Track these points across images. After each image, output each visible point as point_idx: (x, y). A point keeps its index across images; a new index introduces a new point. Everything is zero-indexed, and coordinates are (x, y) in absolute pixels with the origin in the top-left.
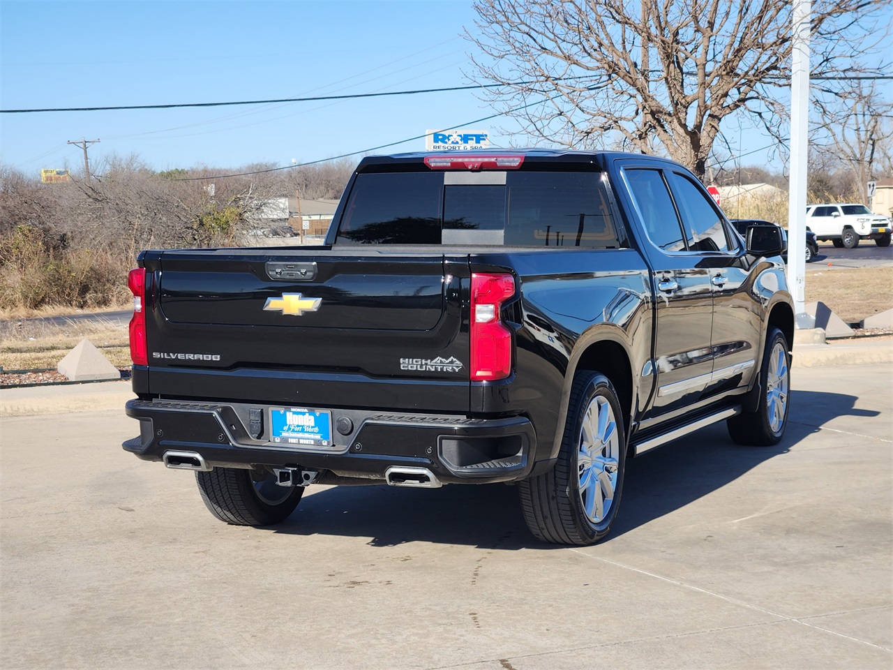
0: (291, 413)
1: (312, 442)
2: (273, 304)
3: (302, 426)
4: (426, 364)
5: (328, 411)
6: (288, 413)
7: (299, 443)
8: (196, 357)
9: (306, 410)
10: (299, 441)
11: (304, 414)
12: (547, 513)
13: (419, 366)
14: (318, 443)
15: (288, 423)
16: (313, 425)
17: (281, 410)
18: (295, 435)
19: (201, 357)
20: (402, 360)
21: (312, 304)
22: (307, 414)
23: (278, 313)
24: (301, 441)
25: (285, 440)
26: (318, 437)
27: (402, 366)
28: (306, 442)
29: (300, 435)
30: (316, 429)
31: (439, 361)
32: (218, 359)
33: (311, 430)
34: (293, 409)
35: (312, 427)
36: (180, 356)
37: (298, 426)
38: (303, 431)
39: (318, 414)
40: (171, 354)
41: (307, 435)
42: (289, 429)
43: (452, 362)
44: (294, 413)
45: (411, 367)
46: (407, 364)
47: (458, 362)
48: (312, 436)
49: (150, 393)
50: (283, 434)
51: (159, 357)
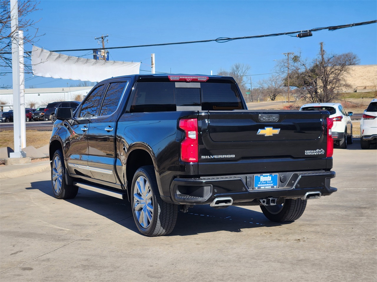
0: (262, 176)
1: (270, 187)
2: (261, 132)
5: (277, 174)
6: (261, 177)
7: (265, 188)
8: (223, 156)
9: (269, 174)
11: (267, 176)
12: (298, 209)
13: (311, 153)
14: (272, 187)
15: (261, 181)
16: (270, 180)
17: (259, 175)
18: (263, 185)
19: (226, 156)
20: (306, 151)
21: (277, 131)
22: (269, 176)
23: (263, 136)
24: (266, 187)
25: (259, 188)
26: (272, 185)
27: (306, 153)
28: (268, 187)
29: (265, 185)
30: (272, 182)
31: (318, 151)
32: (234, 156)
33: (269, 182)
34: (264, 175)
35: (270, 181)
36: (216, 157)
37: (265, 181)
38: (266, 183)
39: (273, 175)
40: (211, 156)
41: (268, 185)
42: (261, 183)
43: (321, 151)
44: (264, 176)
46: (308, 153)
47: (323, 151)
48: (270, 185)
49: (199, 174)
50: (258, 185)
51: (205, 158)
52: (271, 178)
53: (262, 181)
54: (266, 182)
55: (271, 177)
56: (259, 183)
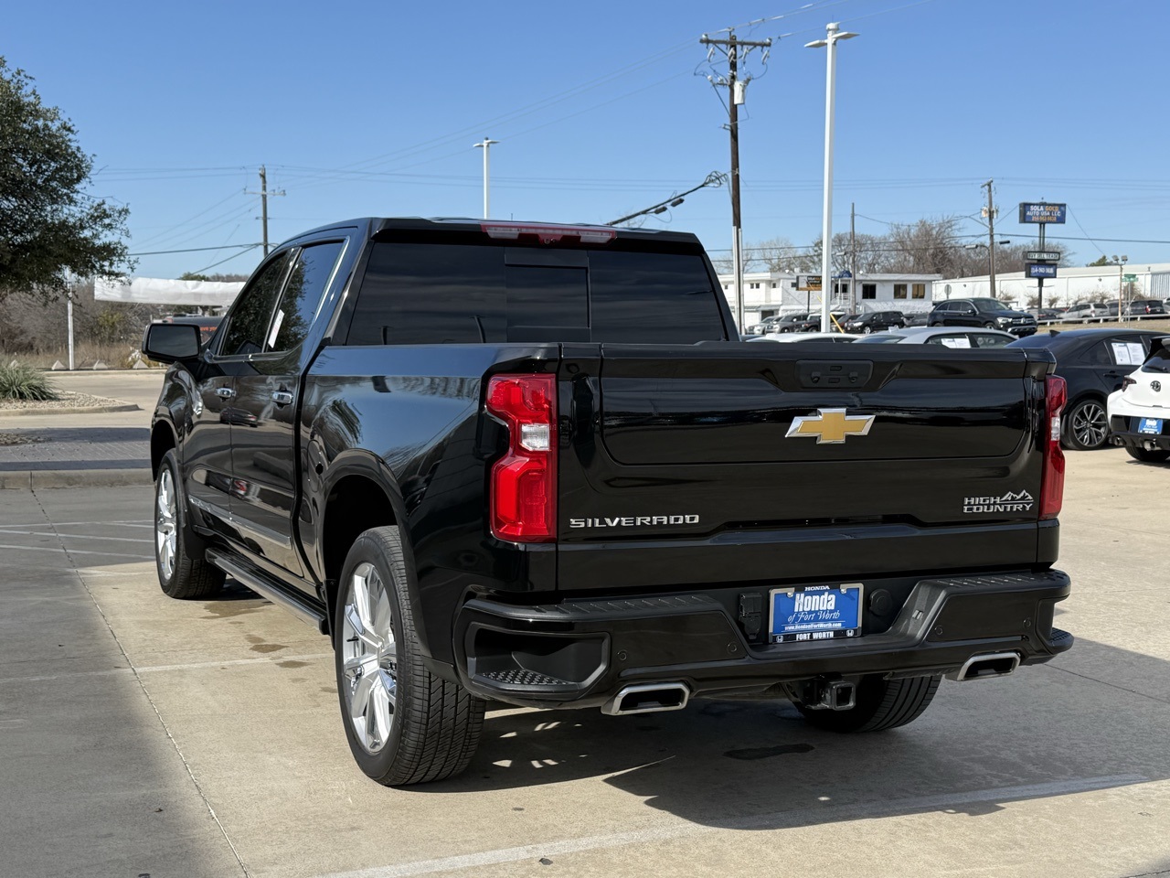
0: (803, 595)
1: (832, 634)
2: (802, 427)
3: (816, 612)
4: (995, 503)
5: (858, 586)
6: (798, 596)
7: (812, 639)
9: (827, 587)
10: (811, 636)
11: (821, 593)
13: (986, 507)
14: (839, 634)
15: (796, 610)
16: (833, 608)
17: (790, 592)
18: (804, 627)
19: (664, 520)
20: (966, 500)
21: (861, 425)
22: (826, 594)
23: (812, 443)
24: (815, 636)
25: (790, 637)
26: (838, 626)
27: (966, 508)
28: (824, 635)
29: (811, 626)
30: (836, 615)
31: (1010, 498)
32: (696, 521)
33: (828, 616)
34: (809, 589)
35: (831, 611)
36: (624, 521)
37: (810, 612)
38: (816, 620)
39: (843, 591)
40: (608, 520)
41: (821, 625)
42: (797, 618)
43: (1024, 498)
44: (808, 594)
45: (978, 509)
46: (972, 505)
47: (1030, 497)
48: (829, 625)
49: (560, 589)
50: (786, 628)
51: (583, 525)
52: (833, 602)
53: (801, 610)
54: (816, 616)
55: (833, 597)
56: (790, 619)
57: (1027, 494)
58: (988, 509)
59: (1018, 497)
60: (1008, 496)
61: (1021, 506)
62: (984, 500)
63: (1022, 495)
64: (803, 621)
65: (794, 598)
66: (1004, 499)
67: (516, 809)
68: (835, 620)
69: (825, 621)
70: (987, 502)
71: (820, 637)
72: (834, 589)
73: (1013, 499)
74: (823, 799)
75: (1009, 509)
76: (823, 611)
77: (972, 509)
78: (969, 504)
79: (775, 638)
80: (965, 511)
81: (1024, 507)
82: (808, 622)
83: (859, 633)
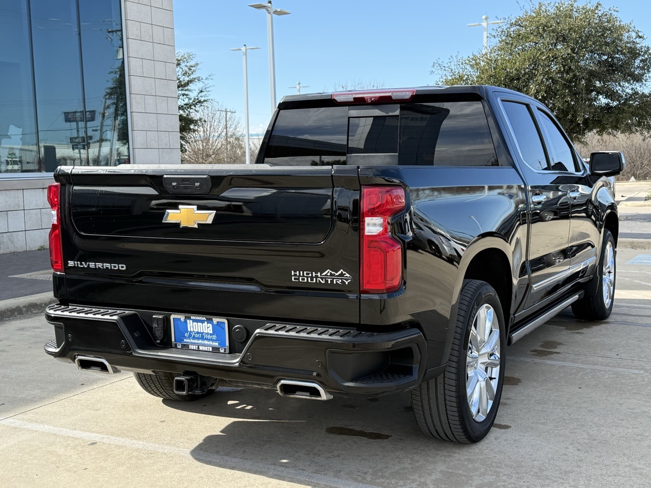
57: (344, 272)
58: (312, 280)
59: (337, 274)
60: (328, 272)
61: (340, 281)
62: (307, 274)
63: (340, 272)
64: (194, 338)
65: (185, 322)
66: (324, 274)
67: (162, 422)
68: (213, 340)
69: (207, 339)
70: (310, 275)
71: (204, 349)
72: (210, 321)
73: (331, 275)
74: (284, 461)
75: (329, 282)
76: (206, 333)
77: (299, 279)
78: (295, 275)
79: (176, 345)
80: (293, 280)
81: (342, 282)
82: (198, 339)
83: (228, 351)
